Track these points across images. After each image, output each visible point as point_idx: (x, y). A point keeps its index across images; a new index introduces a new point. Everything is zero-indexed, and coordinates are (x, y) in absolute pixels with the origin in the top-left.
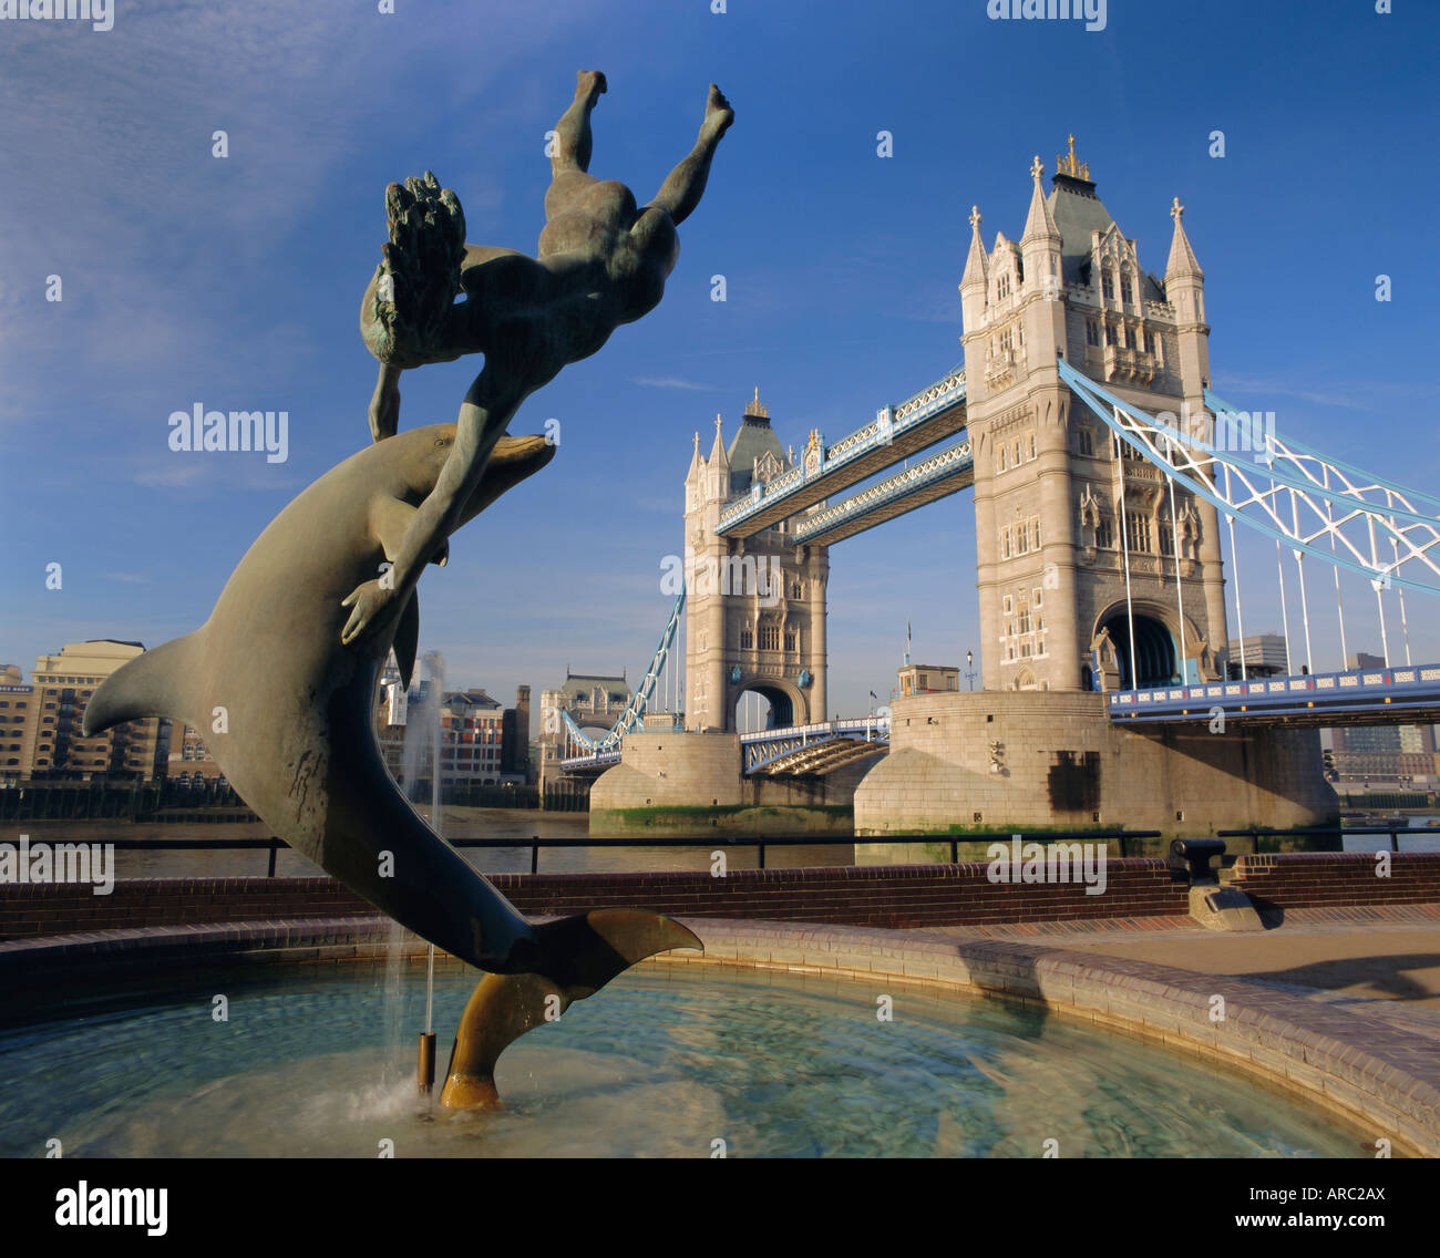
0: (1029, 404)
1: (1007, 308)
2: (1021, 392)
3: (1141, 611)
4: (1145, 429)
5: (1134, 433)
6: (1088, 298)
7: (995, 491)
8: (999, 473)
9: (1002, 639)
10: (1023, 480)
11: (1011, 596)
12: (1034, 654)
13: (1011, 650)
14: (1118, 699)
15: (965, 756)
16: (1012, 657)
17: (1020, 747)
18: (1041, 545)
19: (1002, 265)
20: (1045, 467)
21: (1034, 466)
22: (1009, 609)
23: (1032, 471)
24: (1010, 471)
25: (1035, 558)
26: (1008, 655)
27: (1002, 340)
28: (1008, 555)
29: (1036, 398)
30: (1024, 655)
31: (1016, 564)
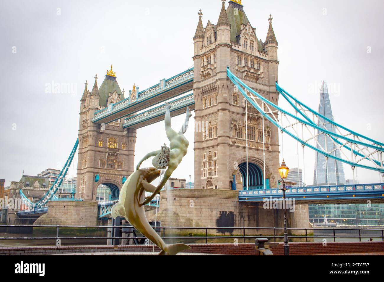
0: (216, 85)
1: (210, 48)
2: (213, 80)
3: (251, 161)
4: (256, 98)
5: (252, 98)
6: (238, 48)
7: (202, 115)
8: (203, 108)
9: (202, 169)
10: (212, 112)
11: (206, 154)
12: (213, 175)
13: (205, 173)
14: (242, 193)
15: (187, 212)
16: (205, 176)
17: (207, 210)
18: (217, 136)
19: (209, 32)
20: (220, 108)
21: (217, 107)
22: (205, 159)
23: (215, 109)
24: (208, 108)
25: (215, 140)
26: (203, 175)
27: (207, 60)
28: (205, 139)
29: (218, 83)
30: (209, 176)
31: (208, 142)
